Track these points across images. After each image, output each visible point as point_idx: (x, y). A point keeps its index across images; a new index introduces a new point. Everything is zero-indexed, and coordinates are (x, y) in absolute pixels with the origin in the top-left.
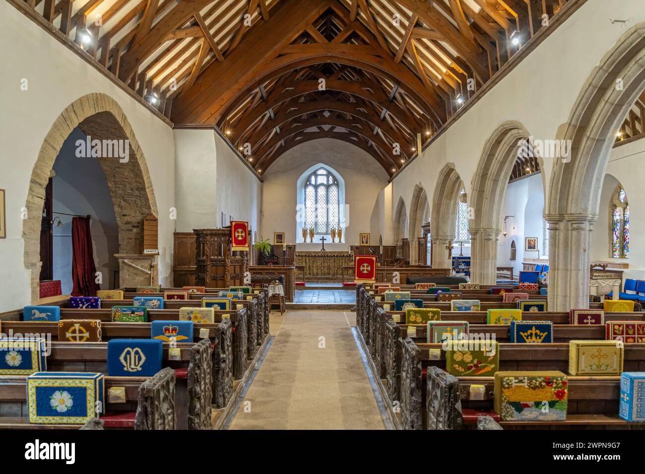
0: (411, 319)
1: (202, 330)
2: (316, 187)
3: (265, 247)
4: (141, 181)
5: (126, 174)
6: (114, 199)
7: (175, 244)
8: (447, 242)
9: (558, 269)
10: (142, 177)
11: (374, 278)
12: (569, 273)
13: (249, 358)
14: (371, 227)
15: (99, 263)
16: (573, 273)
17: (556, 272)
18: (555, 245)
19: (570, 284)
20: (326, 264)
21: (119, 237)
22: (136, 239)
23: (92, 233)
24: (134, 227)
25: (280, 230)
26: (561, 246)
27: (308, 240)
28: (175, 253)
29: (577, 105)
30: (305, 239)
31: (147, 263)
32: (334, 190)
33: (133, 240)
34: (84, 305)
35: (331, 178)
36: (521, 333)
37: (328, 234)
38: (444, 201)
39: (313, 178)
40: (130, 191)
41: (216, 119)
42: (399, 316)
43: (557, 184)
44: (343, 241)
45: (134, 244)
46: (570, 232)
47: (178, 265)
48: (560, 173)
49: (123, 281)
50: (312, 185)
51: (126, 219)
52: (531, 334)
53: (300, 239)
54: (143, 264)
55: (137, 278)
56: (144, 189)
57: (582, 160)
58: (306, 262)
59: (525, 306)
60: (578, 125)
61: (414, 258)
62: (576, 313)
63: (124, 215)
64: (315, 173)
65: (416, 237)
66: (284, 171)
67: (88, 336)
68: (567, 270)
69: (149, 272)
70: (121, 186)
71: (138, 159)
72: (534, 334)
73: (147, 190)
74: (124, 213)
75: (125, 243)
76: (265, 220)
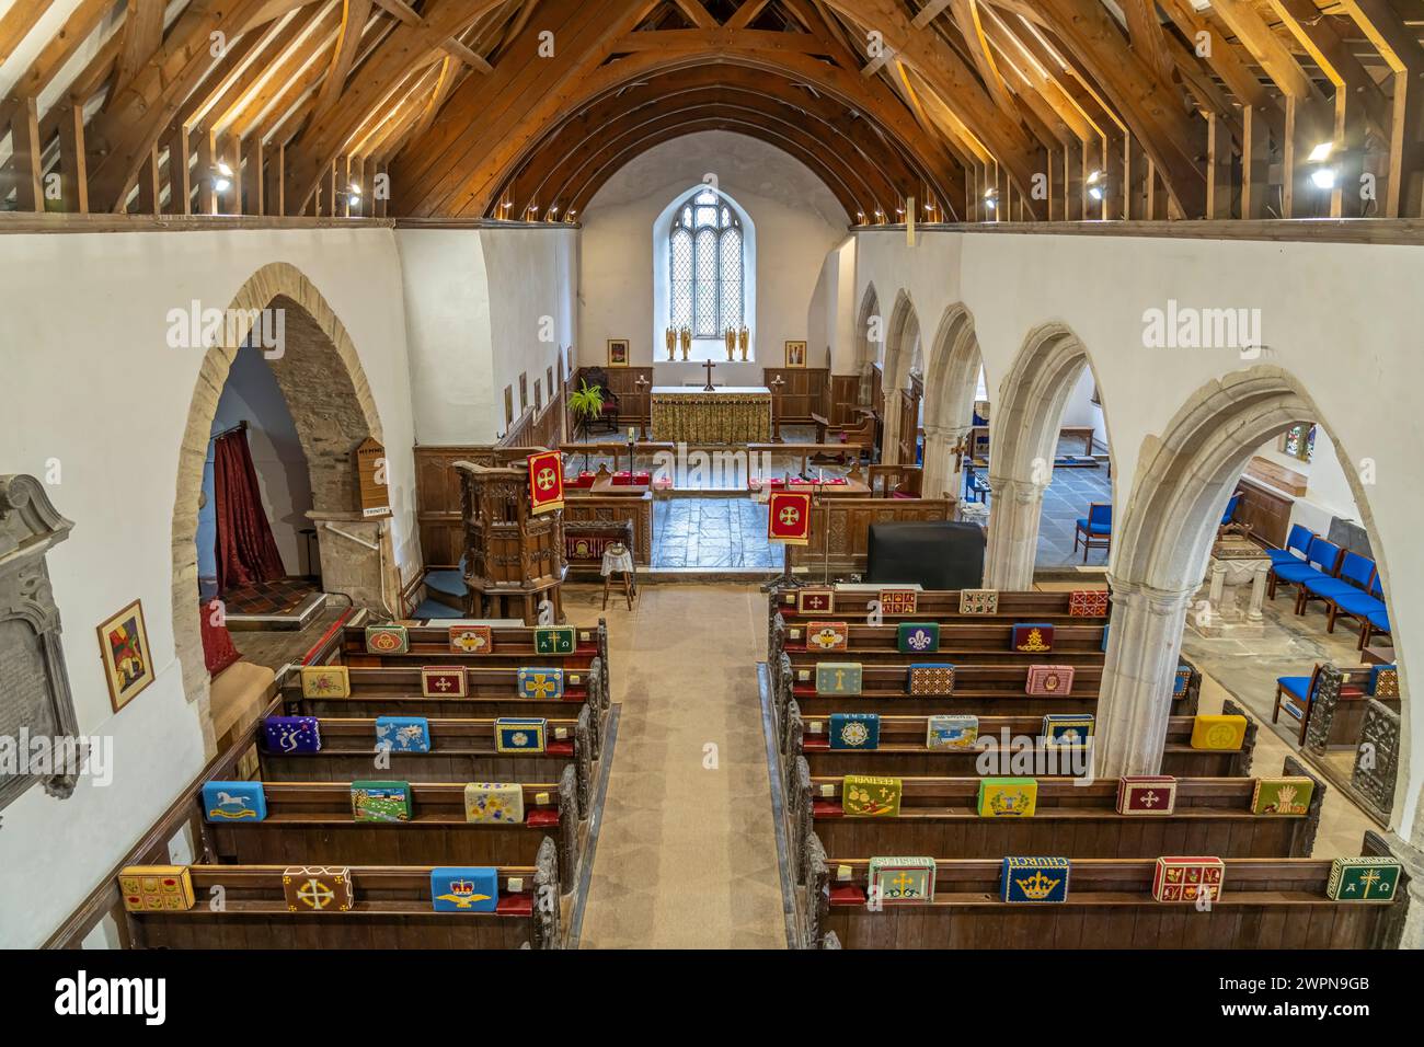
0: (850, 797)
1: (511, 880)
2: (694, 233)
3: (590, 403)
4: (345, 382)
5: (315, 371)
6: (293, 412)
7: (417, 470)
8: (955, 440)
9: (1119, 673)
10: (347, 376)
11: (805, 535)
12: (1136, 684)
13: (582, 813)
14: (810, 326)
15: (274, 514)
16: (1144, 686)
17: (1116, 676)
18: (1120, 631)
19: (1136, 702)
20: (714, 421)
21: (312, 480)
22: (344, 483)
23: (255, 457)
24: (338, 460)
25: (619, 335)
26: (1129, 635)
27: (679, 355)
28: (418, 487)
29: (1180, 420)
30: (672, 353)
31: (370, 530)
32: (731, 238)
33: (339, 484)
34: (290, 733)
35: (726, 214)
36: (1018, 881)
37: (719, 338)
38: (953, 360)
39: (688, 213)
40: (325, 399)
41: (482, 205)
42: (831, 787)
43: (1134, 531)
44: (751, 357)
45: (340, 493)
46: (1146, 614)
47: (427, 510)
48: (1140, 516)
49: (328, 561)
50: (686, 229)
51: (321, 446)
52: (1034, 883)
53: (661, 355)
54: (363, 531)
55: (354, 557)
56: (352, 395)
57: (1180, 505)
58: (674, 415)
59: (1056, 729)
60: (1179, 451)
61: (891, 430)
62: (1130, 787)
63: (316, 440)
64: (692, 204)
65: (898, 386)
66: (625, 203)
67: (333, 896)
68: (1133, 678)
69: (376, 548)
70: (306, 390)
71: (337, 346)
72: (1038, 884)
73: (359, 397)
74: (316, 436)
75: (324, 491)
76: (586, 311)
